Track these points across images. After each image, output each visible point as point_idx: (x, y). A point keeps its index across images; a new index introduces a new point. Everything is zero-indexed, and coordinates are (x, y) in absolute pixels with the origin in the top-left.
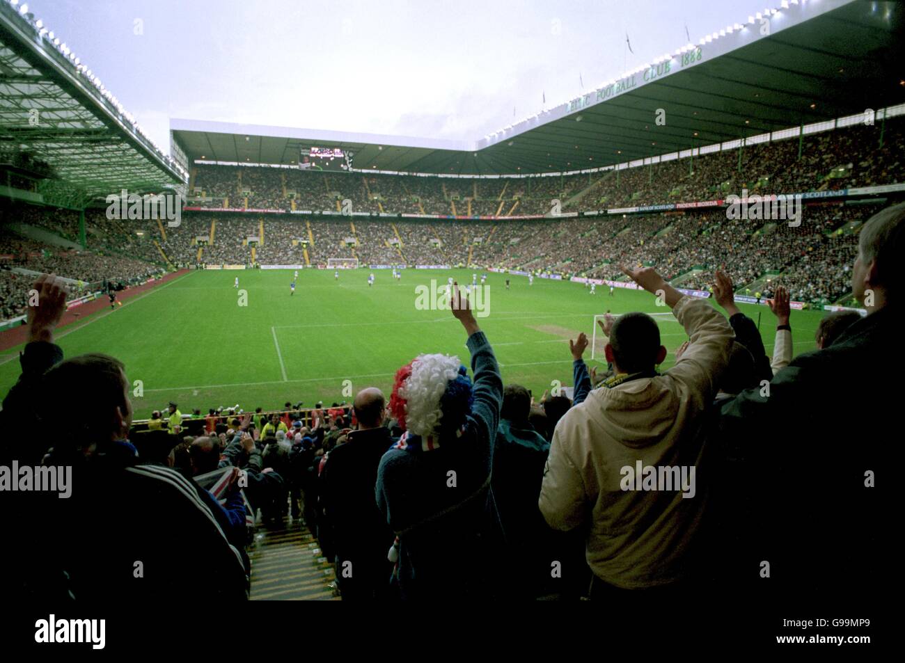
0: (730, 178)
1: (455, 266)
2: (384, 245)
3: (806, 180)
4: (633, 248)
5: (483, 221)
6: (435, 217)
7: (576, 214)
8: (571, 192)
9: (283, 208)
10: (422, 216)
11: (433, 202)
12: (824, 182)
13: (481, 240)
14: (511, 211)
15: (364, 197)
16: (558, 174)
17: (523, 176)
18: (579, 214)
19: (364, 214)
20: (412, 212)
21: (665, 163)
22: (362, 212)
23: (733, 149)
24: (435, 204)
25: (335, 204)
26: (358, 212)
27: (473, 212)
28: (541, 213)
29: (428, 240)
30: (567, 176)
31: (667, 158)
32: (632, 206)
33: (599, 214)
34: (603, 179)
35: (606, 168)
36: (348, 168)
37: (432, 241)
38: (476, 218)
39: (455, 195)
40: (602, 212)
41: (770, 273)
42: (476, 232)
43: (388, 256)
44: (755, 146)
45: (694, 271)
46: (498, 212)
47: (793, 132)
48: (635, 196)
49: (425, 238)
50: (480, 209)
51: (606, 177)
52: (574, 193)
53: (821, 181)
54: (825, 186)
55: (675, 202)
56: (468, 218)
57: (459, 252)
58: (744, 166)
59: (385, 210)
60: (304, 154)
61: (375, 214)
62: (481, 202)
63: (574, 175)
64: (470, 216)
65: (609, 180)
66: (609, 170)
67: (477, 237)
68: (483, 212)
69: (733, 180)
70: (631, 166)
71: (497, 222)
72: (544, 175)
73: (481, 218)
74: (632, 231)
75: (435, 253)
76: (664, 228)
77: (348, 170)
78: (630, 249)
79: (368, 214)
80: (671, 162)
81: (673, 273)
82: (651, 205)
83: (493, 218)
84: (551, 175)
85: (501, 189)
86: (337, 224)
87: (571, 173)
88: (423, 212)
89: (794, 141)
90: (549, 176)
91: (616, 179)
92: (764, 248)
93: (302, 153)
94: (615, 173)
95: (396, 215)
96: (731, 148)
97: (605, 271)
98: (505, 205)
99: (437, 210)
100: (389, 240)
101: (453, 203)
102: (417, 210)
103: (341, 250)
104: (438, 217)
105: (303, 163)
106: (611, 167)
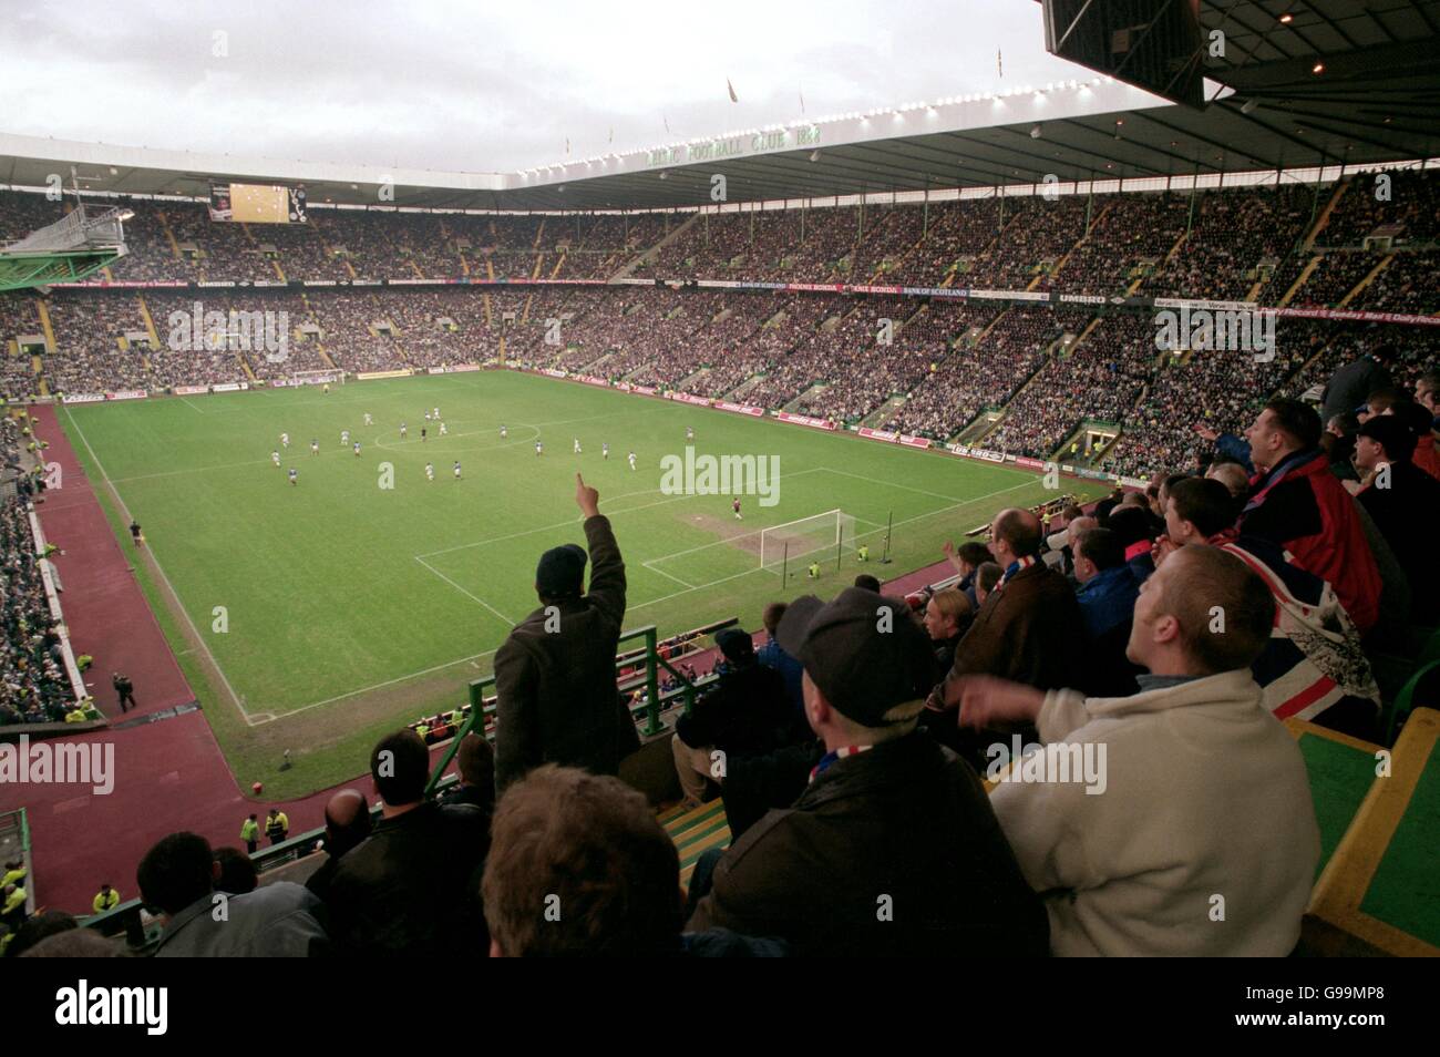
0: (849, 251)
1: (485, 364)
2: (368, 333)
3: (932, 269)
4: (738, 344)
5: (515, 287)
6: (440, 282)
7: (653, 282)
8: (641, 243)
9: (182, 278)
10: (420, 282)
11: (434, 258)
12: (949, 274)
13: (513, 315)
14: (556, 271)
15: (318, 253)
16: (619, 213)
17: (565, 213)
18: (657, 281)
19: (327, 283)
20: (404, 276)
21: (767, 213)
22: (320, 280)
23: (851, 206)
24: (435, 260)
25: (272, 267)
26: (315, 280)
27: (496, 272)
28: (601, 276)
29: (433, 319)
30: (631, 217)
31: (771, 206)
32: (730, 280)
33: (686, 285)
34: (683, 228)
35: (689, 210)
36: (299, 217)
37: (440, 321)
38: (503, 281)
39: (463, 243)
40: (689, 283)
41: (897, 395)
42: (505, 303)
43: (380, 353)
44: (877, 207)
45: (816, 386)
46: (536, 275)
47: (917, 197)
48: (736, 262)
49: (428, 317)
50: (507, 266)
51: (688, 224)
52: (646, 245)
53: (945, 273)
54: (949, 281)
55: (786, 280)
56: (490, 281)
57: (484, 338)
58: (865, 235)
59: (360, 275)
60: (219, 194)
61: (344, 283)
62: (506, 256)
63: (641, 215)
64: (492, 279)
65: (693, 229)
66: (692, 214)
67: (506, 310)
68: (513, 272)
69: (853, 257)
70: (722, 211)
71: (533, 288)
72: (597, 213)
73: (510, 281)
74: (734, 315)
75: (448, 342)
76: (775, 314)
77: (298, 220)
78: (736, 346)
79: (333, 283)
80: (776, 212)
81: (792, 390)
82: (756, 281)
83: (528, 282)
84: (609, 213)
85: (535, 234)
86: (280, 299)
87: (636, 212)
88: (420, 275)
89: (920, 207)
90: (605, 215)
91: (703, 227)
92: (889, 357)
93: (215, 193)
94: (702, 219)
95: (379, 283)
96: (849, 204)
97: (707, 380)
98: (544, 260)
99: (441, 270)
100: (374, 323)
101: (462, 257)
102: (411, 274)
103: (299, 347)
104: (444, 282)
105: (219, 209)
106: (695, 209)
